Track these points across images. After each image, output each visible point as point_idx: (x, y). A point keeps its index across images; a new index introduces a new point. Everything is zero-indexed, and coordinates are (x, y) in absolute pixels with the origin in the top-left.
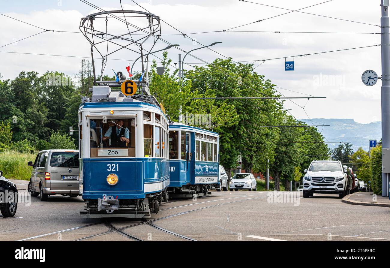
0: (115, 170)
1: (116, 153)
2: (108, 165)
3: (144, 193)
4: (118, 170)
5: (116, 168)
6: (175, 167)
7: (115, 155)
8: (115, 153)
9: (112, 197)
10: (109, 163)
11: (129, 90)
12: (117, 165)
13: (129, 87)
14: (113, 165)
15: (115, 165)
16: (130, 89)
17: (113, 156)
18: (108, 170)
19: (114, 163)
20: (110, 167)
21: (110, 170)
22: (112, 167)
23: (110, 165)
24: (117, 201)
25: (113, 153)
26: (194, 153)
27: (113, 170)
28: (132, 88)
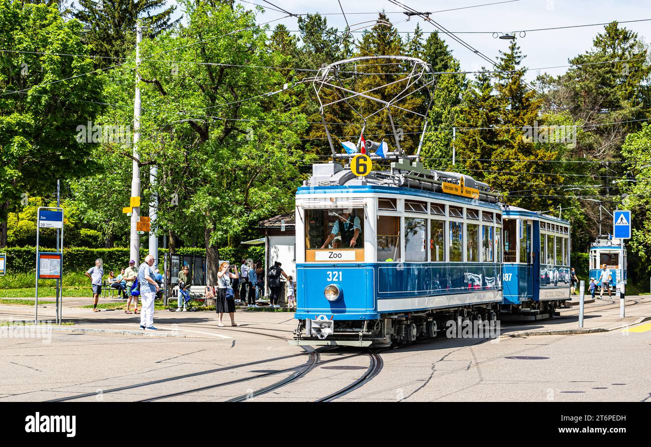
0: (337, 280)
1: (340, 256)
2: (328, 273)
3: (378, 312)
4: (341, 280)
5: (338, 278)
6: (511, 274)
7: (337, 259)
8: (337, 256)
9: (325, 317)
10: (329, 270)
11: (361, 169)
12: (341, 273)
13: (361, 165)
14: (334, 273)
15: (337, 272)
16: (363, 167)
17: (335, 261)
18: (328, 280)
19: (336, 270)
20: (331, 276)
21: (331, 280)
22: (333, 276)
23: (331, 273)
24: (331, 323)
25: (335, 256)
26: (539, 253)
27: (334, 280)
28: (365, 166)
